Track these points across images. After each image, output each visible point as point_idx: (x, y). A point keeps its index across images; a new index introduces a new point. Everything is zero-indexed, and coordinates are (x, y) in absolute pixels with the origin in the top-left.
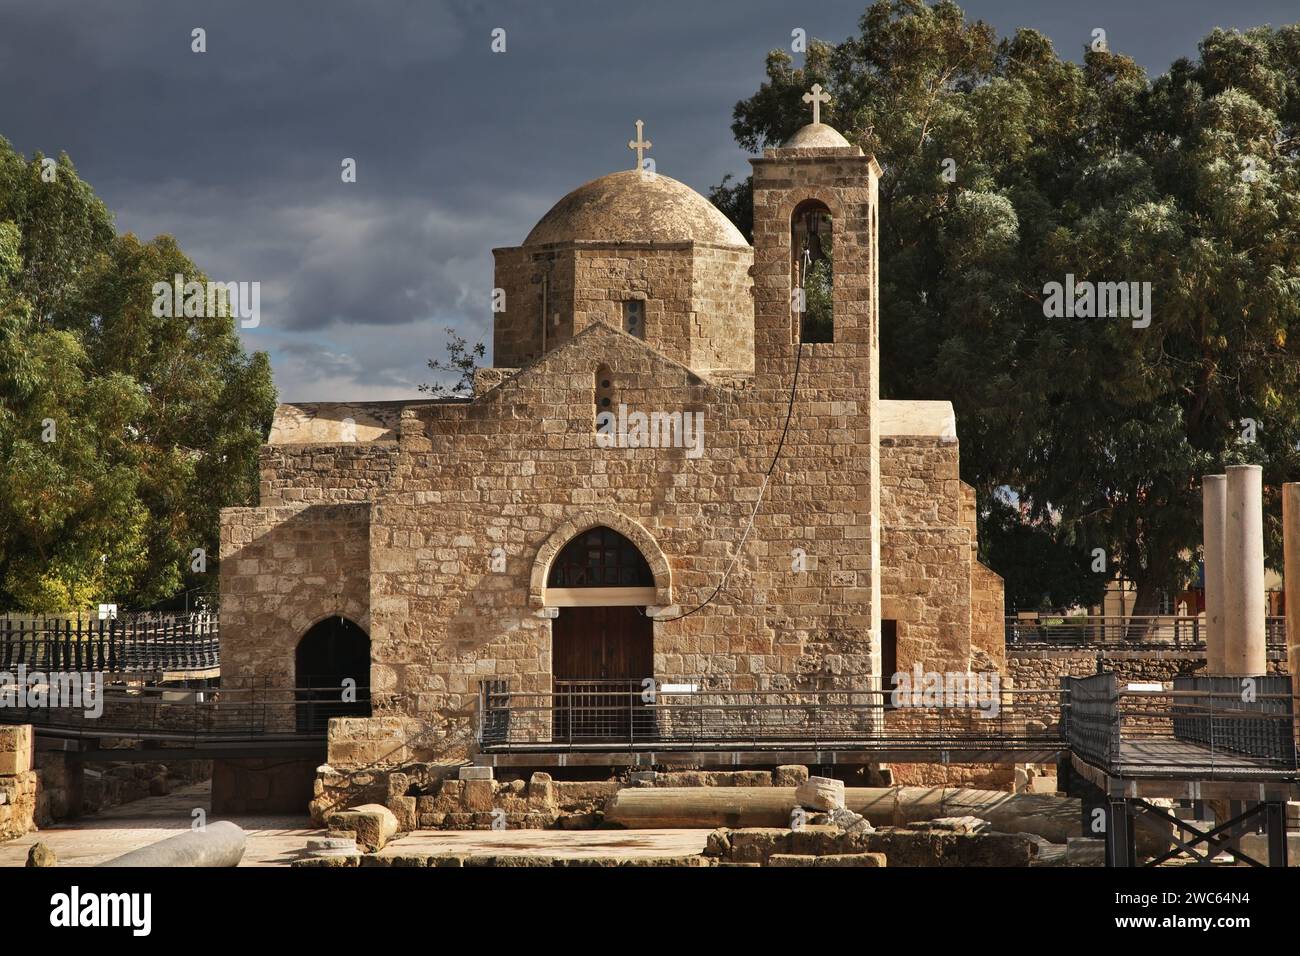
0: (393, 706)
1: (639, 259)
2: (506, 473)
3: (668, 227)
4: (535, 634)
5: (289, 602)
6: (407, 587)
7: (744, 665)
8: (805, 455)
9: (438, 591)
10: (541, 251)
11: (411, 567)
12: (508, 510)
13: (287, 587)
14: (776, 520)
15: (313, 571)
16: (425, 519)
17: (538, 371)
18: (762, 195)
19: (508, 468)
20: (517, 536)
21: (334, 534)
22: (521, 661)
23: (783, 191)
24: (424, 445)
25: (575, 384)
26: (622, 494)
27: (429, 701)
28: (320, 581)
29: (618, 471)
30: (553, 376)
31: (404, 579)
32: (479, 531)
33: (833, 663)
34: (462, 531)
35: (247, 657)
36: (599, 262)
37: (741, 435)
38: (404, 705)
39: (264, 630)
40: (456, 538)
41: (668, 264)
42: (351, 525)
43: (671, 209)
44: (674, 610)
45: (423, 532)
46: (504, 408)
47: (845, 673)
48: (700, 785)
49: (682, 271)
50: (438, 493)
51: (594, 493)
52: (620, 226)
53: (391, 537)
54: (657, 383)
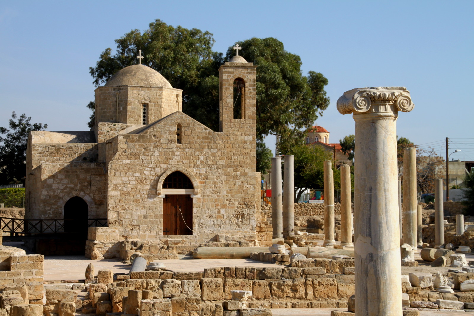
0: (115, 223)
1: (147, 91)
2: (150, 155)
3: (154, 82)
4: (158, 203)
5: (63, 192)
6: (120, 188)
7: (219, 212)
8: (237, 151)
9: (129, 189)
10: (116, 88)
11: (121, 182)
12: (150, 166)
13: (62, 187)
14: (230, 170)
15: (70, 183)
16: (125, 168)
17: (160, 125)
18: (225, 76)
19: (150, 153)
20: (153, 173)
21: (76, 172)
22: (154, 210)
23: (231, 75)
24: (125, 146)
25: (171, 129)
26: (184, 162)
27: (126, 222)
28: (72, 186)
29: (183, 155)
30: (164, 127)
31: (119, 186)
32: (141, 172)
33: (245, 211)
34: (137, 172)
35: (49, 208)
36: (135, 92)
37: (219, 145)
38: (119, 223)
39: (55, 200)
40: (135, 174)
41: (155, 93)
42: (82, 169)
43: (154, 77)
44: (199, 196)
45: (124, 172)
46: (150, 136)
47: (248, 214)
48: (219, 246)
49: (159, 95)
50: (129, 160)
51: (176, 161)
52: (140, 81)
53: (115, 173)
54: (195, 130)
